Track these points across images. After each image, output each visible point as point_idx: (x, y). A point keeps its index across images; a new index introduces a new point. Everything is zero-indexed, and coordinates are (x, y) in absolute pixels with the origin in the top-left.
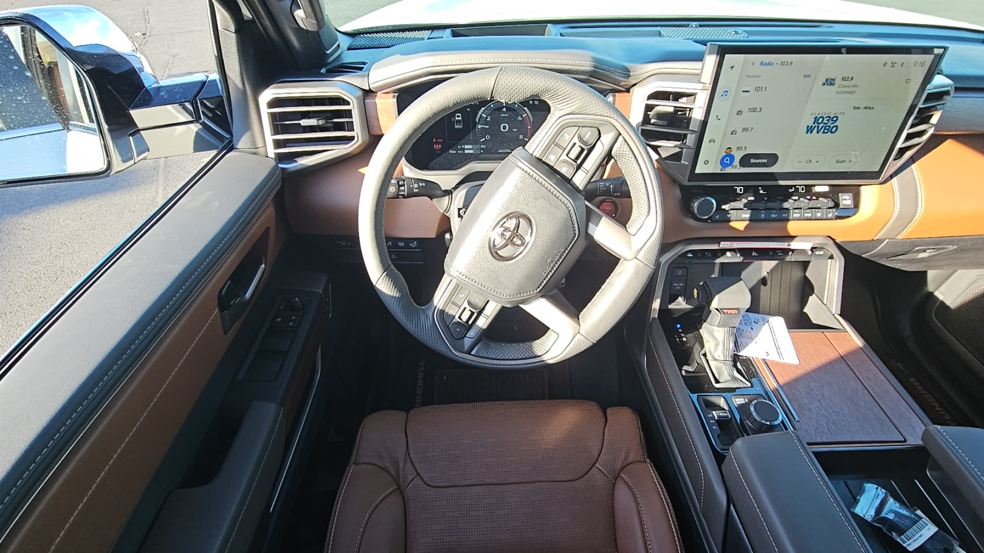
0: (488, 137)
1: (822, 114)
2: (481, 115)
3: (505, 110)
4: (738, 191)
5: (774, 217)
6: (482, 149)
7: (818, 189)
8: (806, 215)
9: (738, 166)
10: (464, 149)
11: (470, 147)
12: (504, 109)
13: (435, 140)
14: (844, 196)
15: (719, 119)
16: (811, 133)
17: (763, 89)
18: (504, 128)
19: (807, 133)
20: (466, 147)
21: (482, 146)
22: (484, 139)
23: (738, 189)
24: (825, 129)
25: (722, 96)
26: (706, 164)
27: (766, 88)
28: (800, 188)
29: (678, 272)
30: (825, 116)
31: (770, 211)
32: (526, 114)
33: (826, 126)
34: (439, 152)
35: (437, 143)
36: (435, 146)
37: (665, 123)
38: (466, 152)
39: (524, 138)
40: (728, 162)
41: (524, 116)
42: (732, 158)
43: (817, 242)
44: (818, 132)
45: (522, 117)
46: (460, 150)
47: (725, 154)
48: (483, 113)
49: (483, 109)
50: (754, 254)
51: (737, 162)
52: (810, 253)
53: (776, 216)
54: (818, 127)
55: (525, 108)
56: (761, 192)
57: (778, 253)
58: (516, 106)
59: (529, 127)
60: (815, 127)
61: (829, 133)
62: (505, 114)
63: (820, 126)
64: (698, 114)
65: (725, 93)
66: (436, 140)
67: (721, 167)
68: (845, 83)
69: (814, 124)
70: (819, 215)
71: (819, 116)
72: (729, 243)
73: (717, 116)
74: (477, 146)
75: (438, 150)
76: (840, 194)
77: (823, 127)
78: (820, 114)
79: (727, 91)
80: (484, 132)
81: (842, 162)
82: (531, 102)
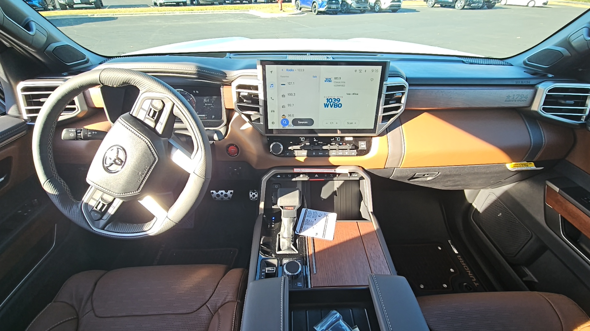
1: (330, 97)
4: (302, 140)
5: (321, 154)
7: (347, 139)
8: (339, 153)
9: (292, 125)
14: (362, 143)
15: (273, 99)
16: (328, 107)
17: (292, 83)
19: (325, 107)
23: (302, 138)
24: (335, 105)
25: (271, 87)
26: (272, 123)
27: (294, 83)
28: (338, 138)
29: (276, 186)
30: (332, 98)
31: (319, 151)
32: (192, 98)
33: (335, 104)
37: (250, 102)
40: (285, 123)
41: (191, 99)
42: (288, 122)
43: (352, 169)
44: (331, 107)
47: (282, 119)
50: (316, 176)
51: (290, 123)
52: (349, 175)
53: (322, 154)
54: (330, 104)
55: (191, 95)
56: (315, 140)
57: (331, 175)
58: (186, 93)
59: (194, 105)
60: (329, 104)
61: (338, 107)
63: (332, 103)
64: (261, 97)
65: (272, 85)
67: (283, 126)
68: (337, 80)
69: (327, 102)
70: (347, 153)
71: (329, 99)
72: (299, 169)
73: (271, 98)
76: (359, 142)
77: (333, 104)
78: (329, 97)
79: (273, 85)
81: (351, 123)
82: (194, 92)
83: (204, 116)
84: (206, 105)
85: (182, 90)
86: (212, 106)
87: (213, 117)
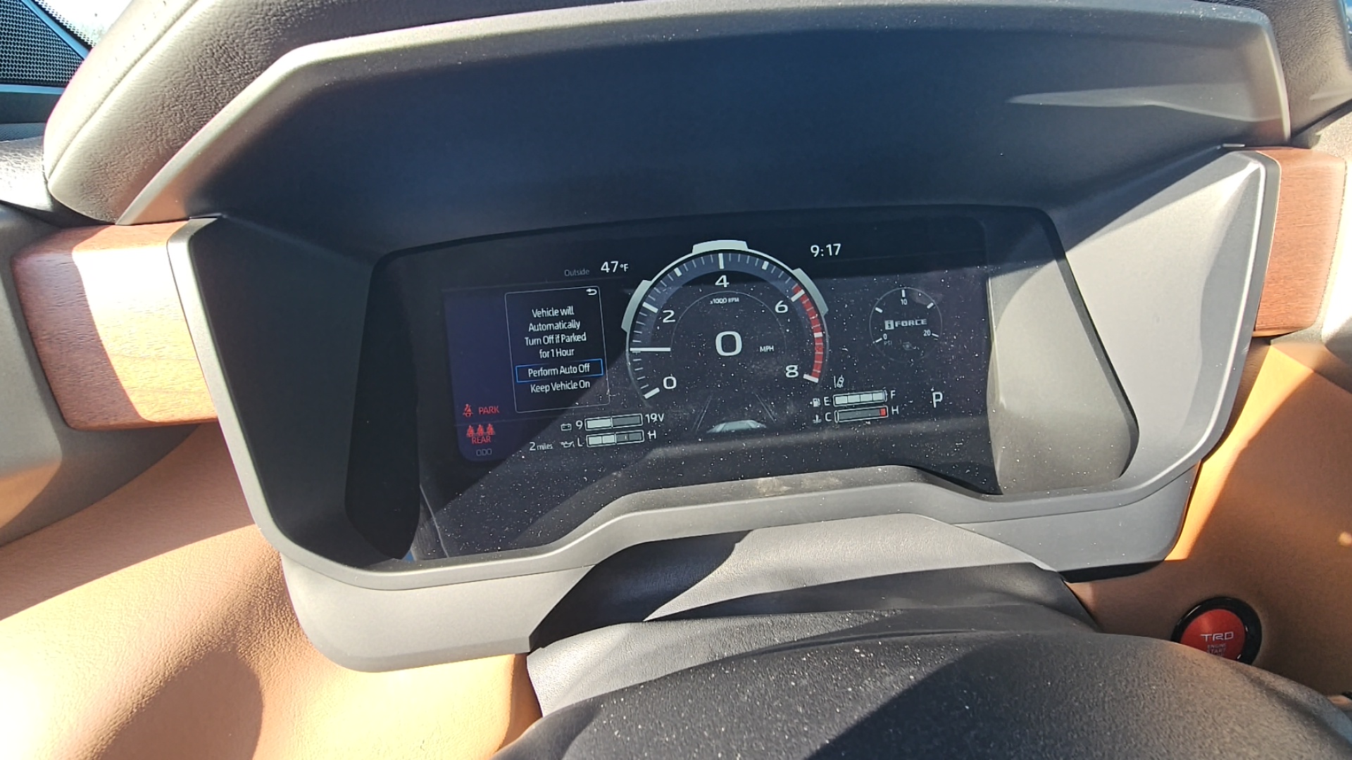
0: (670, 383)
2: (640, 306)
3: (726, 284)
6: (648, 426)
10: (585, 433)
11: (607, 423)
12: (723, 281)
13: (468, 409)
18: (729, 343)
20: (592, 424)
21: (654, 417)
22: (657, 390)
32: (802, 292)
34: (486, 452)
35: (477, 419)
36: (470, 432)
38: (594, 441)
39: (801, 374)
41: (794, 299)
45: (787, 302)
46: (569, 436)
48: (644, 299)
49: (645, 285)
55: (799, 273)
58: (765, 265)
59: (818, 335)
62: (728, 296)
66: (475, 409)
74: (635, 419)
75: (485, 445)
80: (654, 368)
82: (816, 250)
83: (879, 396)
84: (889, 325)
85: (741, 245)
86: (927, 333)
87: (937, 398)
